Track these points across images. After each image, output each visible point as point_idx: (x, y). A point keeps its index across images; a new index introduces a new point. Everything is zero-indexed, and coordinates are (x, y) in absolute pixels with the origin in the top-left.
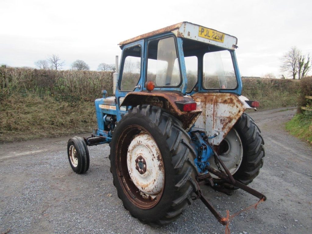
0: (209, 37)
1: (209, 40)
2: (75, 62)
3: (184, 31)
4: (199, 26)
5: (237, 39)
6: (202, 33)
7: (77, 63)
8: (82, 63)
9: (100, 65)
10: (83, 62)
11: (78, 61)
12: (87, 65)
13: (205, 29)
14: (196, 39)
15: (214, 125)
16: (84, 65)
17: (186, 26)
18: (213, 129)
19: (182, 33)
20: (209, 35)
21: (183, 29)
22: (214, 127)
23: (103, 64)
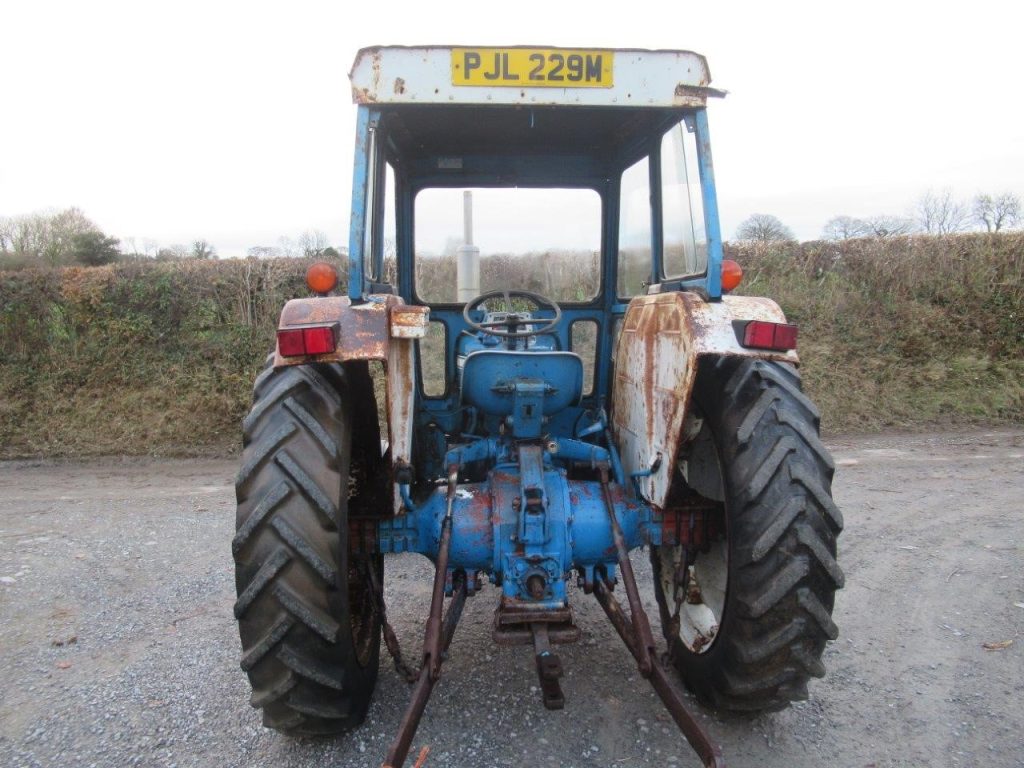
0: (516, 77)
1: (518, 92)
2: (747, 222)
3: (377, 80)
4: (450, 48)
5: (702, 59)
6: (472, 72)
7: (752, 225)
8: (769, 225)
9: (831, 222)
10: (774, 219)
11: (756, 219)
12: (786, 229)
13: (480, 53)
14: (442, 98)
15: (654, 425)
16: (774, 230)
17: (381, 63)
18: (651, 439)
19: (366, 91)
20: (511, 72)
21: (371, 73)
22: (654, 431)
23: (840, 220)
